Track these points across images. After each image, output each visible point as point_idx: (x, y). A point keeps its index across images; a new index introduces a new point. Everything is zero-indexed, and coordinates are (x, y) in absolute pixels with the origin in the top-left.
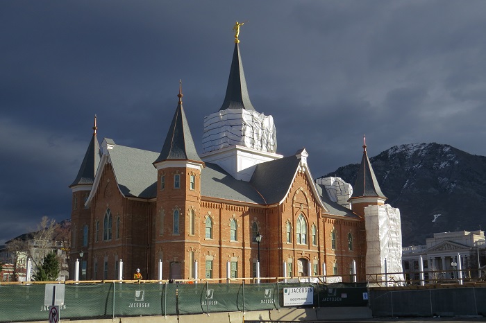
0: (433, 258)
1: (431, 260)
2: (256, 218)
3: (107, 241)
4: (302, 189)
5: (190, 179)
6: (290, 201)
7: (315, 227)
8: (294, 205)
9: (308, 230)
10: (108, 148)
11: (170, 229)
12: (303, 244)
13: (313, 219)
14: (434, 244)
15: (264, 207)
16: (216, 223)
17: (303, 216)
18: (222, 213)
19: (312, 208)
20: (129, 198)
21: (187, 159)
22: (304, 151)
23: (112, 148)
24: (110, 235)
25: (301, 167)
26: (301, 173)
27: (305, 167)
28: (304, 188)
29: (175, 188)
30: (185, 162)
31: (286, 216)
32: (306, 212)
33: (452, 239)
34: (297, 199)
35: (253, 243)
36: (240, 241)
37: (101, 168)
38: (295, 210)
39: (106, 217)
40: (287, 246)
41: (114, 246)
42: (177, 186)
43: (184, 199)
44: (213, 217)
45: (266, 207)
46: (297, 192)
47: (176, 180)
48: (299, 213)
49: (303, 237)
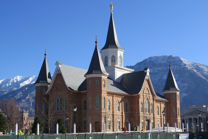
0: (188, 118)
1: (187, 120)
2: (127, 101)
3: (59, 111)
4: (147, 87)
5: (103, 83)
6: (142, 93)
7: (152, 105)
8: (144, 95)
9: (149, 106)
10: (59, 66)
11: (94, 106)
12: (147, 113)
13: (151, 101)
14: (188, 112)
15: (130, 95)
16: (111, 103)
17: (147, 100)
18: (114, 98)
19: (151, 96)
20: (72, 91)
21: (102, 73)
22: (148, 69)
23: (61, 66)
24: (61, 108)
25: (147, 76)
26: (147, 79)
27: (148, 77)
28: (148, 87)
29: (96, 87)
30: (101, 74)
31: (141, 100)
32: (148, 97)
33: (197, 109)
34: (145, 91)
35: (126, 112)
36: (121, 112)
37: (55, 76)
38: (144, 97)
39: (58, 99)
40: (141, 114)
41: (64, 114)
42: (97, 86)
43: (101, 92)
44: (110, 100)
45: (132, 95)
46: (145, 88)
47: (97, 83)
48: (146, 98)
49: (147, 109)
